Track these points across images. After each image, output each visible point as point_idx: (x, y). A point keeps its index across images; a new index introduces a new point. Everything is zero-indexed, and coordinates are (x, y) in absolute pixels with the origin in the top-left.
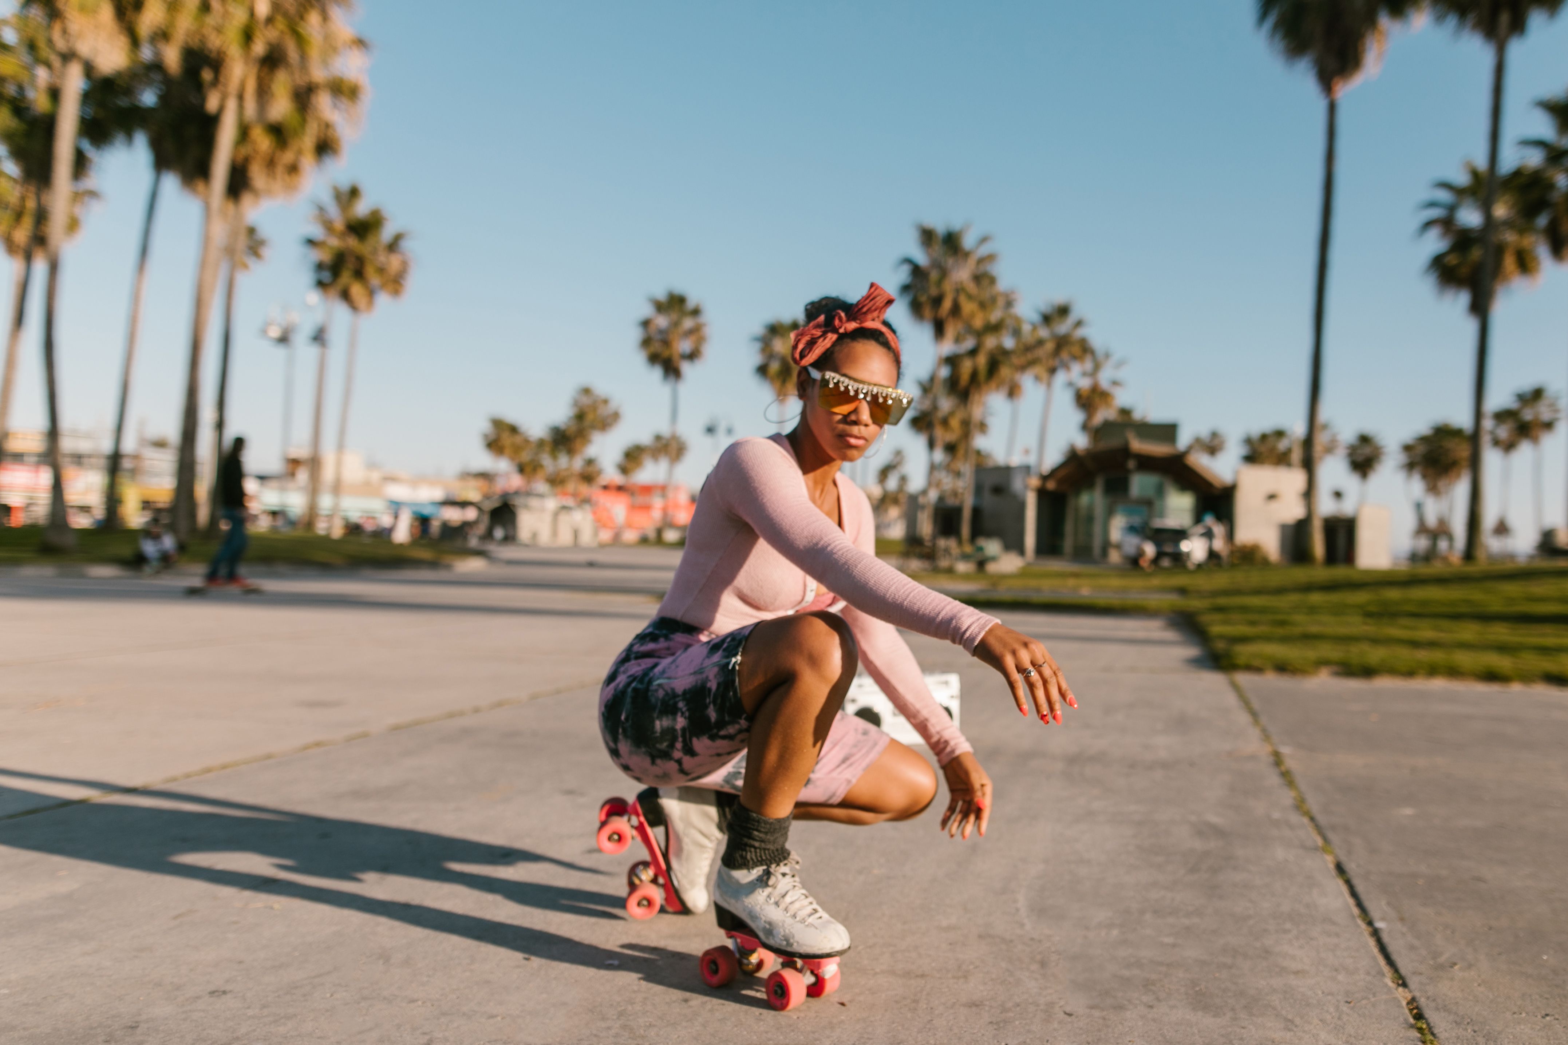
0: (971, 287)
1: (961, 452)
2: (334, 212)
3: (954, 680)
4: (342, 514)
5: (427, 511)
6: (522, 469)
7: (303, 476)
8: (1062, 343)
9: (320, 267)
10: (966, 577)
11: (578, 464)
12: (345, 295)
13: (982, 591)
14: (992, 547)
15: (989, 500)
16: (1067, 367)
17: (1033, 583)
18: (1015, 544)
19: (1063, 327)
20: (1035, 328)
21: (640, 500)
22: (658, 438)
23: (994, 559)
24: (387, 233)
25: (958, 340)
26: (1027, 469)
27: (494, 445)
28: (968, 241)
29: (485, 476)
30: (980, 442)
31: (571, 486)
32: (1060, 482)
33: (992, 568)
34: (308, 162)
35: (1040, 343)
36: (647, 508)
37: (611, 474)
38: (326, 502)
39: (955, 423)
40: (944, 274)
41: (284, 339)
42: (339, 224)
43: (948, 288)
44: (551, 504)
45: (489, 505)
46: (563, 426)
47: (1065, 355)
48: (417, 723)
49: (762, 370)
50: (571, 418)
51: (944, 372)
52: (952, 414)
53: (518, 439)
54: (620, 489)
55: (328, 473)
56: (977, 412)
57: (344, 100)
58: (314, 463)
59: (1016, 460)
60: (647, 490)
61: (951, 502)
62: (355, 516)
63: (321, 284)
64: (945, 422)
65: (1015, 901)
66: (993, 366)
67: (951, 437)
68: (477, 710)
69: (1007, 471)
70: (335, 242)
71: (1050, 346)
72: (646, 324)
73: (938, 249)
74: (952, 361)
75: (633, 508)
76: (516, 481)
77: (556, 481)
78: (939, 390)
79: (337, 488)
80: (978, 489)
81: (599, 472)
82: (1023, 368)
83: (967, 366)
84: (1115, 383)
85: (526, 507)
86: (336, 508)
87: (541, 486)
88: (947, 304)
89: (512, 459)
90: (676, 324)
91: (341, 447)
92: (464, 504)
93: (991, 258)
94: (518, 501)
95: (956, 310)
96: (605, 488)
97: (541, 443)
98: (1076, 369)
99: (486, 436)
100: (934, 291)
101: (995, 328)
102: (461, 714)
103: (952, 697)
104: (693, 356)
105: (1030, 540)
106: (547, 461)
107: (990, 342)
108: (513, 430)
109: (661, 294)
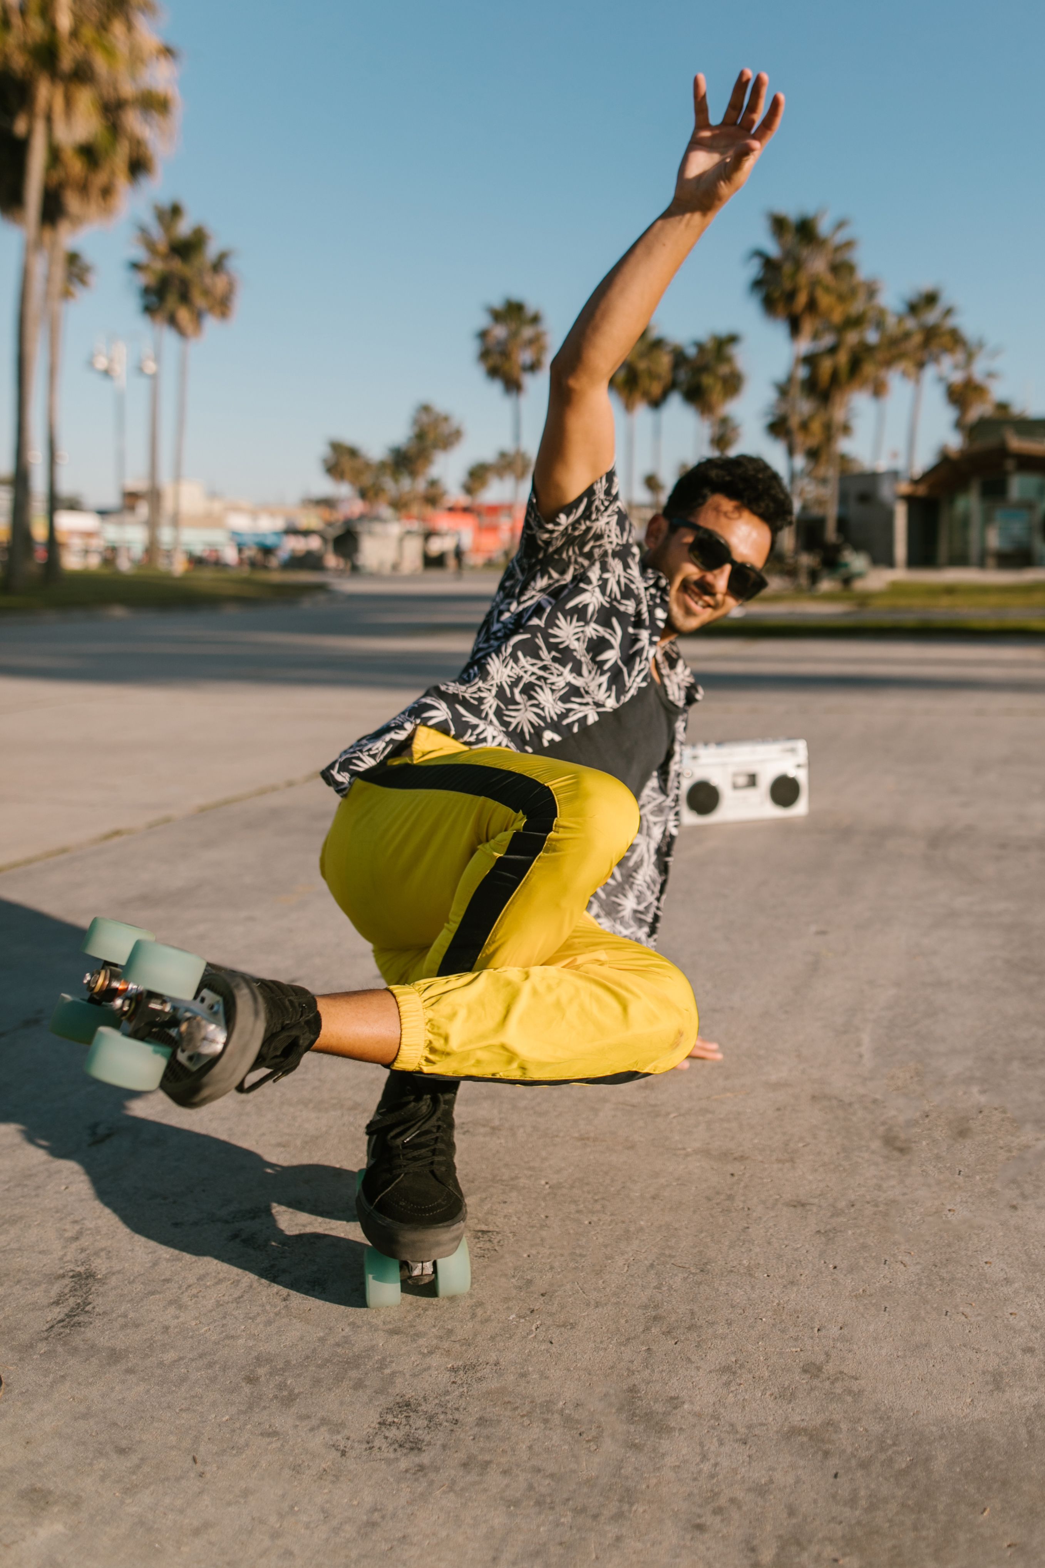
0: (828, 278)
1: (824, 458)
2: (156, 232)
3: (801, 746)
4: (184, 548)
5: (270, 541)
6: (363, 494)
7: (143, 509)
8: (931, 334)
9: (146, 291)
10: (829, 597)
11: (421, 485)
12: (172, 321)
13: (846, 614)
14: (857, 562)
15: (855, 510)
16: (936, 360)
17: (903, 602)
18: (884, 559)
19: (932, 317)
20: (901, 319)
21: (487, 520)
22: (503, 455)
23: (860, 575)
24: (212, 250)
25: (816, 336)
26: (894, 475)
27: (334, 470)
28: (824, 227)
29: (327, 503)
30: (845, 445)
31: (415, 509)
32: (932, 487)
33: (859, 585)
34: (122, 183)
35: (907, 335)
36: (493, 529)
37: (455, 495)
38: (166, 535)
39: (816, 426)
40: (798, 264)
42: (162, 246)
43: (803, 279)
44: (395, 529)
45: (333, 533)
46: (404, 448)
47: (934, 348)
48: (227, 802)
50: (410, 439)
51: (802, 373)
52: (811, 418)
53: (358, 463)
54: (466, 510)
55: (168, 505)
56: (839, 415)
57: (155, 114)
58: (154, 496)
59: (883, 465)
60: (494, 510)
61: (816, 511)
62: (199, 550)
63: (149, 310)
64: (804, 426)
65: (859, 1044)
66: (855, 365)
67: (813, 441)
68: (290, 784)
69: (873, 477)
70: (159, 266)
71: (917, 339)
72: (483, 335)
73: (790, 238)
74: (810, 360)
75: (481, 529)
76: (357, 507)
77: (399, 505)
78: (796, 391)
79: (176, 521)
80: (843, 498)
81: (444, 493)
82: (888, 363)
83: (826, 365)
84: (991, 375)
85: (371, 533)
86: (176, 541)
87: (385, 511)
88: (802, 299)
89: (353, 483)
90: (514, 335)
91: (177, 478)
92: (306, 533)
93: (849, 245)
94: (360, 528)
95: (812, 305)
96: (451, 510)
97: (383, 465)
98: (948, 362)
99: (325, 461)
100: (787, 285)
101: (855, 322)
102: (274, 789)
103: (799, 766)
104: (535, 367)
105: (900, 550)
106: (388, 483)
107: (852, 338)
108: (353, 453)
109: (498, 303)
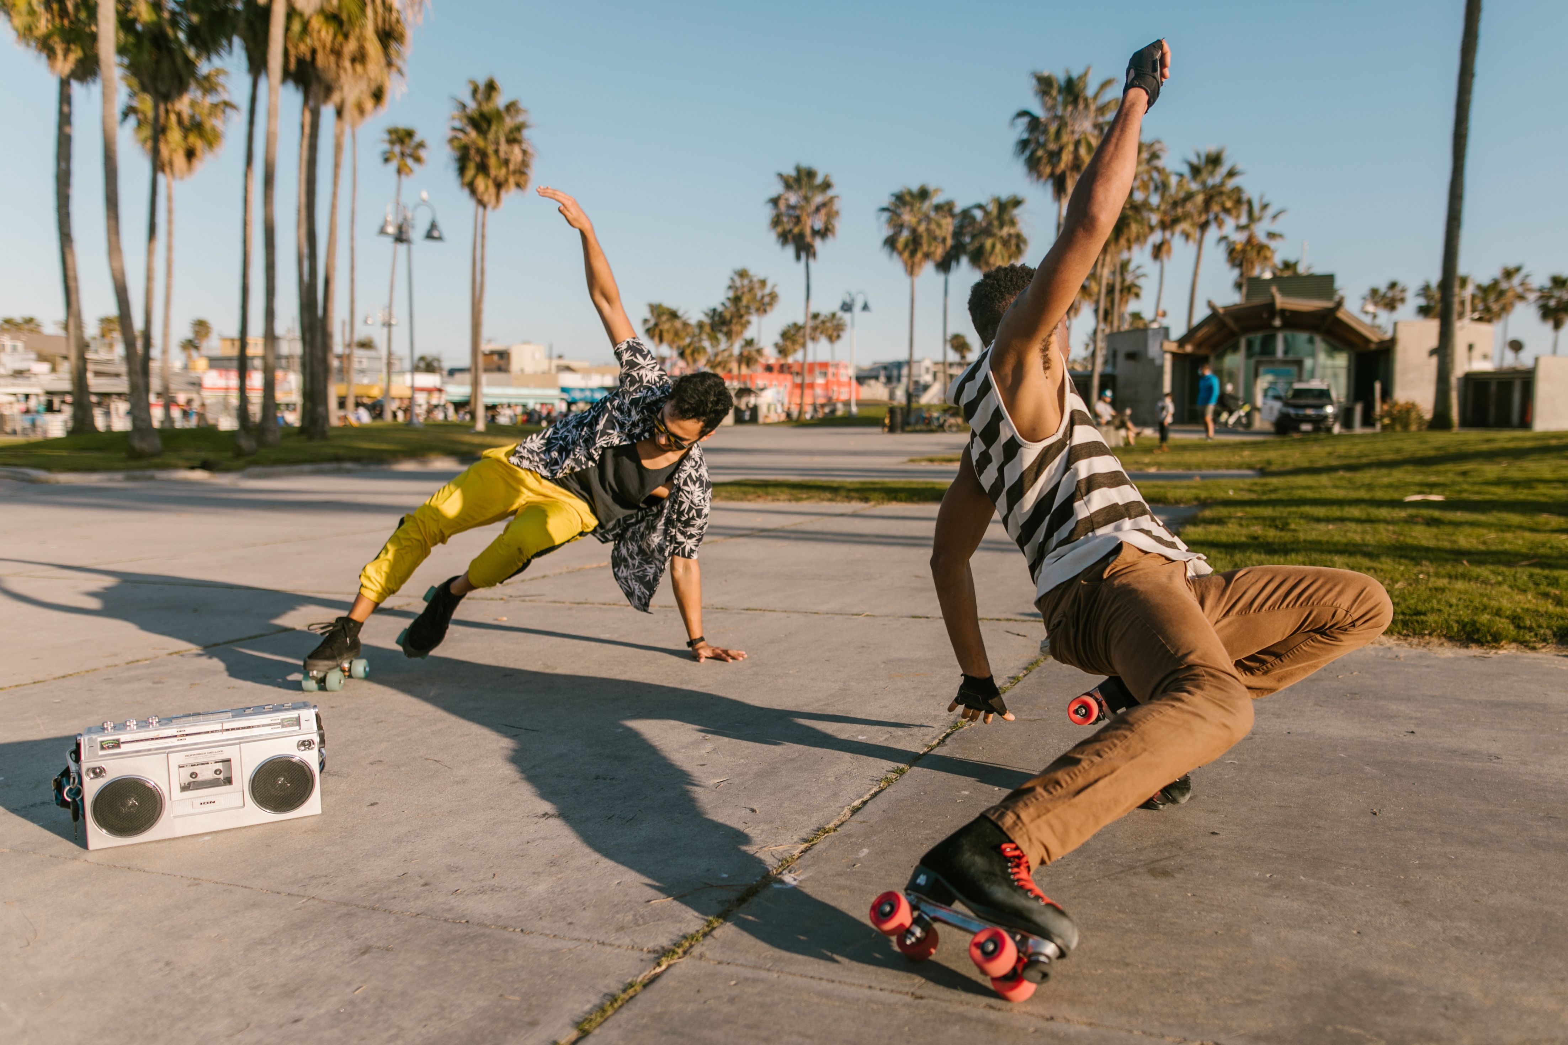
2: (470, 104)
6: (683, 352)
8: (1212, 196)
11: (737, 345)
15: (1123, 368)
16: (1220, 222)
19: (1214, 178)
20: (1182, 180)
21: (801, 378)
22: (814, 317)
26: (1166, 332)
27: (655, 330)
28: (1090, 86)
32: (1199, 345)
35: (1189, 196)
36: (810, 386)
37: (770, 354)
40: (1062, 124)
41: (400, 237)
43: (1067, 140)
46: (720, 309)
47: (1216, 208)
49: (891, 243)
50: (727, 300)
53: (678, 324)
55: (515, 365)
60: (807, 368)
62: (530, 403)
71: (1200, 199)
72: (775, 201)
73: (1055, 98)
75: (795, 387)
80: (1111, 356)
81: (759, 353)
82: (1171, 226)
84: (1271, 235)
86: (513, 396)
88: (1066, 158)
89: (673, 344)
90: (807, 199)
96: (766, 369)
97: (700, 326)
98: (1230, 223)
99: (646, 322)
100: (1051, 144)
104: (824, 233)
106: (707, 343)
109: (790, 171)
